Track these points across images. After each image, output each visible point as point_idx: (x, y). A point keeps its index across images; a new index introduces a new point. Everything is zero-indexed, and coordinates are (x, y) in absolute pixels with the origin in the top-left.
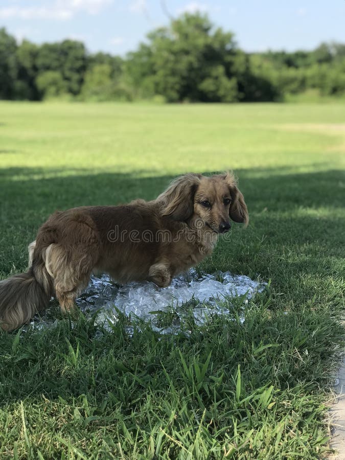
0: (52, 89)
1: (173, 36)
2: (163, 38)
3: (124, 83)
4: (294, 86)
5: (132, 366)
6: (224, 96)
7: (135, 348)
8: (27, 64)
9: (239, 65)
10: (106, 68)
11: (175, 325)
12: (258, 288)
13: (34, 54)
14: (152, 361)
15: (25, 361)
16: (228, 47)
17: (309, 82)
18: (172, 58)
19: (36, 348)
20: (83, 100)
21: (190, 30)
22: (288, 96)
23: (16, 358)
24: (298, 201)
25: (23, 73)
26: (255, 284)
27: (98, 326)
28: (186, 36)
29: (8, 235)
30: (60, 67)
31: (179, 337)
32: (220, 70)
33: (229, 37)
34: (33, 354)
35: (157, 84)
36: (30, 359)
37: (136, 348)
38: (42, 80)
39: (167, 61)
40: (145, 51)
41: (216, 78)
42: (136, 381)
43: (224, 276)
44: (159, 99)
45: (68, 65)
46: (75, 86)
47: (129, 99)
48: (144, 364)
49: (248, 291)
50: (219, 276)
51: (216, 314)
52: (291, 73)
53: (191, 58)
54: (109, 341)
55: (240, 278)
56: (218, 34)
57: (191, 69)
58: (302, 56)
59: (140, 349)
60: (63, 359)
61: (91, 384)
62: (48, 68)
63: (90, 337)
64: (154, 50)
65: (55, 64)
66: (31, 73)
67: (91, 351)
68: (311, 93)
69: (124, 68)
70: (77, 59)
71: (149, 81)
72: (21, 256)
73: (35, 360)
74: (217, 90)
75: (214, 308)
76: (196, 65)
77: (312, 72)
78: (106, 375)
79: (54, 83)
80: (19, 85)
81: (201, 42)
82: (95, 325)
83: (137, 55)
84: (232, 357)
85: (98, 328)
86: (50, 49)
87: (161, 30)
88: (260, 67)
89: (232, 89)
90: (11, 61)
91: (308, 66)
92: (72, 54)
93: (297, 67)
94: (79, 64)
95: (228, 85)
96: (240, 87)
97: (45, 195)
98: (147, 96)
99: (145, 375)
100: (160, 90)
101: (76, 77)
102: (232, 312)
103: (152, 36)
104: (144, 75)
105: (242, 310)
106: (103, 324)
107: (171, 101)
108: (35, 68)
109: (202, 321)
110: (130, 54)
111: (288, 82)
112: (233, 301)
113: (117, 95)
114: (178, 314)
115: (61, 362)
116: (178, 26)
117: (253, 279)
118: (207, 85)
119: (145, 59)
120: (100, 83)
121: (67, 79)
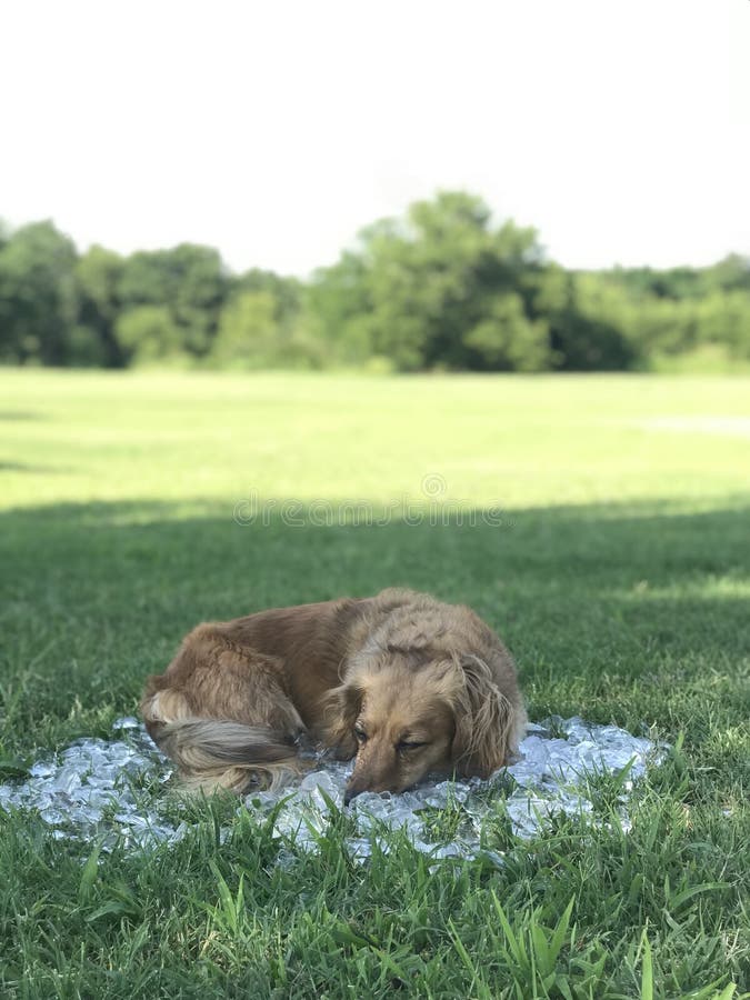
0: (151, 346)
1: (411, 233)
2: (390, 238)
3: (304, 331)
4: (671, 338)
5: (373, 934)
6: (520, 360)
7: (374, 889)
8: (99, 291)
9: (552, 295)
10: (266, 300)
11: (464, 837)
12: (653, 755)
13: (114, 271)
14: (422, 920)
15: (111, 920)
16: (529, 255)
17: (704, 331)
18: (408, 279)
19: (137, 887)
20: (216, 368)
21: (447, 220)
22: (658, 359)
23: (91, 911)
24: (713, 568)
25: (89, 312)
26: (643, 747)
27: (283, 837)
28: (437, 234)
29: (64, 637)
30: (169, 299)
31: (480, 866)
32: (511, 304)
33: (529, 237)
34: (132, 901)
35: (375, 334)
36: (122, 913)
37: (378, 890)
38: (130, 326)
39: (397, 285)
40: (353, 266)
41: (504, 321)
42: (389, 970)
43: (568, 726)
44: (380, 364)
45: (185, 293)
46: (198, 338)
47: (316, 364)
48: (402, 929)
49: (633, 760)
50: (555, 728)
51: (563, 813)
52: (665, 310)
53: (449, 281)
54: (311, 873)
55: (606, 731)
56: (507, 232)
57: (450, 302)
58: (688, 276)
59: (387, 893)
60: (205, 915)
61: (275, 976)
62: (142, 300)
63: (264, 864)
64: (370, 263)
65: (157, 292)
66: (105, 311)
67: (267, 897)
68: (710, 354)
69: (304, 299)
70: (204, 281)
71: (359, 327)
72: (95, 680)
73: (137, 916)
74: (507, 345)
75: (554, 799)
76: (461, 293)
77: (710, 307)
78: (311, 954)
79: (155, 332)
80: (80, 336)
81: (471, 245)
82: (276, 834)
83: (335, 273)
84: (615, 914)
85: (282, 843)
86: (150, 262)
87: (386, 223)
88: (597, 298)
89: (537, 344)
90: (66, 287)
91: (700, 296)
92: (195, 271)
93: (676, 298)
94: (208, 292)
95: (529, 335)
96: (556, 341)
97: (141, 557)
98: (355, 358)
99: (408, 956)
100: (382, 346)
101: (201, 319)
102: (599, 807)
103: (367, 235)
104: (348, 314)
105: (622, 803)
106: (294, 834)
107: (405, 369)
108: (116, 302)
109: (530, 828)
110: (319, 271)
111: (657, 330)
112: (598, 782)
113: (289, 357)
114: (468, 812)
115: (198, 923)
116: (422, 214)
117: (637, 733)
118: (484, 336)
119: (350, 282)
120: (253, 331)
121: (182, 323)
